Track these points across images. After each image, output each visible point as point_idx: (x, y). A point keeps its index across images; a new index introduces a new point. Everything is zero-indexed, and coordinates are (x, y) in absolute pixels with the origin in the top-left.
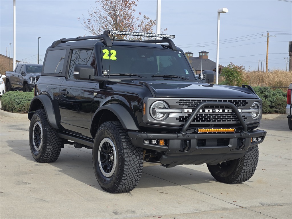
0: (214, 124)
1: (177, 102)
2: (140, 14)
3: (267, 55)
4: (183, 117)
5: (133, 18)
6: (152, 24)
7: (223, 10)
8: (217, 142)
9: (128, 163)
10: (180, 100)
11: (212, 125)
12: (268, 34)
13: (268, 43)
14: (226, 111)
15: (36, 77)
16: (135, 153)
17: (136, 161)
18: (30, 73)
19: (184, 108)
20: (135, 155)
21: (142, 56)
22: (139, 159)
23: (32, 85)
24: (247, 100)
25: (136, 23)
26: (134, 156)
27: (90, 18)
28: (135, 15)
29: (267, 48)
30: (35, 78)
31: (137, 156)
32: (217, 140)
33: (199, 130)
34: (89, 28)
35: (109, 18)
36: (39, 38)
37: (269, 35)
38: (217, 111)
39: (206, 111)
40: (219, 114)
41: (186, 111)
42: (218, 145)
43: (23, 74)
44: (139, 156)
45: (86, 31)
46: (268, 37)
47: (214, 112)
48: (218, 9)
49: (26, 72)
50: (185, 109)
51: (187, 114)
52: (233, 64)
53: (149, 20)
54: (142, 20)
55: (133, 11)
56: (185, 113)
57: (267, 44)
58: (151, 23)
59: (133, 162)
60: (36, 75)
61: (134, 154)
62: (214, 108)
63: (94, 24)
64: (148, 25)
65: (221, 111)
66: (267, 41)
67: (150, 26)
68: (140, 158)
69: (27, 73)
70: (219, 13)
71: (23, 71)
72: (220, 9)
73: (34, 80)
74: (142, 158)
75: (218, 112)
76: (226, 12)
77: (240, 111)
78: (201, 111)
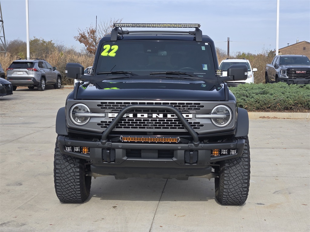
1: (98, 105)
4: (106, 122)
8: (157, 154)
9: (60, 170)
10: (102, 103)
14: (169, 116)
15: (287, 70)
16: (70, 160)
17: (70, 169)
18: (283, 65)
19: (108, 112)
20: (69, 163)
21: (148, 51)
22: (73, 167)
23: (282, 79)
24: (201, 103)
26: (67, 164)
30: (285, 71)
31: (71, 163)
32: (157, 150)
38: (154, 116)
39: (139, 115)
40: (158, 119)
41: (110, 115)
42: (159, 157)
43: (276, 67)
44: (74, 163)
47: (150, 117)
49: (279, 64)
50: (110, 113)
51: (112, 119)
56: (110, 118)
59: (66, 170)
60: (287, 67)
61: (68, 161)
62: (150, 112)
65: (161, 116)
68: (74, 165)
73: (285, 73)
74: (77, 166)
75: (157, 116)
77: (191, 116)
78: (131, 115)
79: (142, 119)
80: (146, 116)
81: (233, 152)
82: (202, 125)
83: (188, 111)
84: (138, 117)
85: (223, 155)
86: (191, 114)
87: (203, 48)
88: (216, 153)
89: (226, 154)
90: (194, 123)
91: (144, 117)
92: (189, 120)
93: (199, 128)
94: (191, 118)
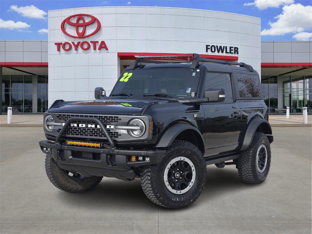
0: (90, 139)
11: (88, 139)
24: (119, 116)
32: (92, 153)
33: (68, 142)
38: (89, 126)
39: (80, 125)
40: (91, 129)
47: (87, 127)
62: (86, 123)
65: (93, 126)
75: (91, 126)
77: (112, 127)
78: (76, 125)
79: (82, 128)
80: (84, 125)
81: (148, 159)
82: (120, 135)
83: (110, 123)
84: (80, 126)
85: (139, 161)
86: (113, 125)
87: (194, 74)
88: (134, 159)
89: (141, 161)
90: (114, 133)
91: (83, 127)
92: (111, 130)
93: (117, 137)
94: (113, 129)
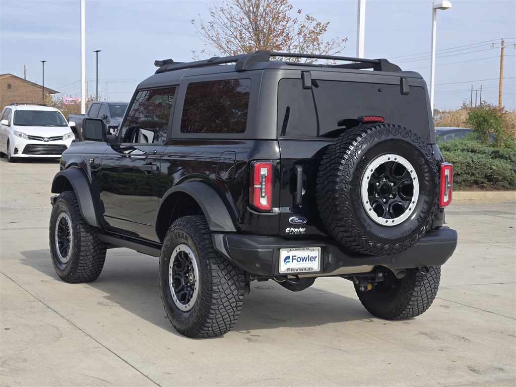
2: (299, 12)
3: (500, 81)
5: (289, 19)
6: (320, 30)
7: (442, 5)
12: (502, 43)
13: (502, 59)
18: (117, 118)
25: (293, 29)
27: (211, 19)
28: (292, 14)
29: (501, 68)
34: (211, 38)
35: (246, 21)
36: (97, 51)
37: (505, 45)
45: (206, 43)
46: (502, 48)
48: (433, 3)
49: (109, 115)
52: (488, 103)
53: (314, 23)
54: (302, 23)
55: (289, 8)
57: (501, 62)
58: (318, 29)
63: (220, 31)
64: (313, 32)
66: (502, 56)
67: (317, 33)
69: (112, 118)
70: (435, 9)
71: (104, 115)
72: (437, 3)
76: (447, 8)
